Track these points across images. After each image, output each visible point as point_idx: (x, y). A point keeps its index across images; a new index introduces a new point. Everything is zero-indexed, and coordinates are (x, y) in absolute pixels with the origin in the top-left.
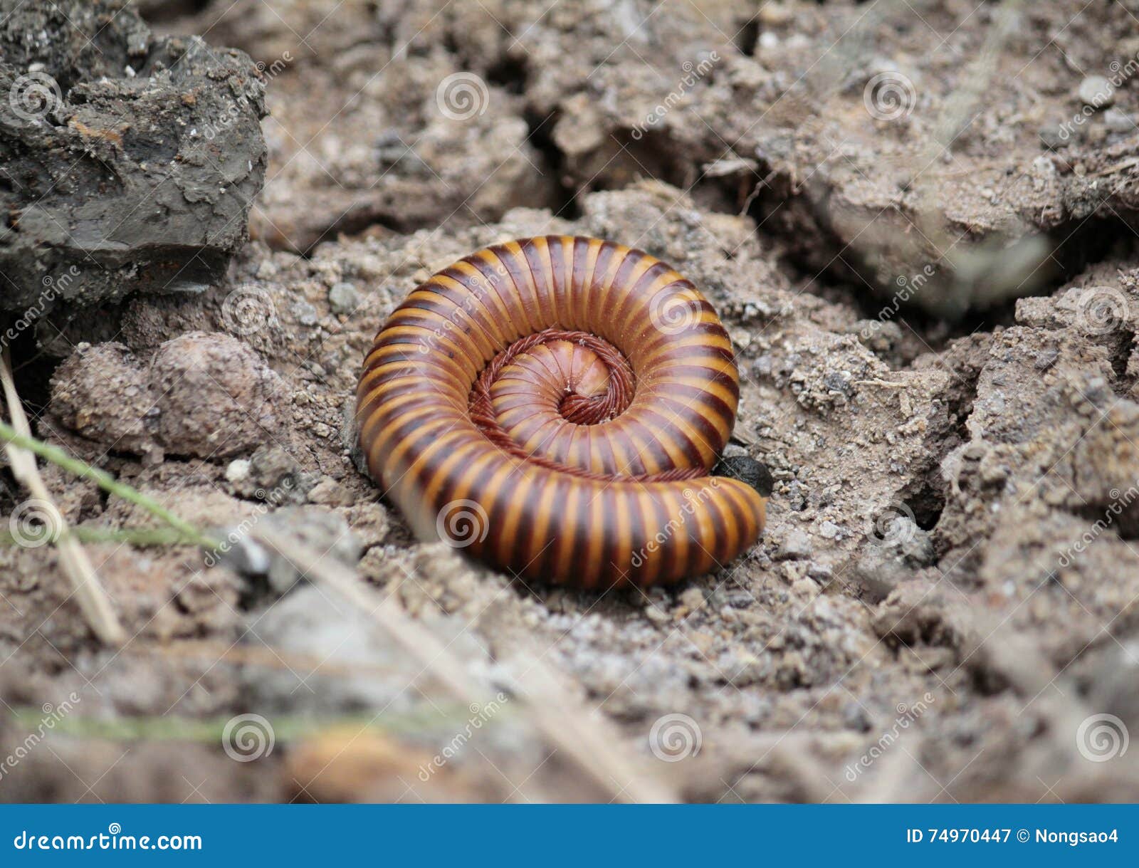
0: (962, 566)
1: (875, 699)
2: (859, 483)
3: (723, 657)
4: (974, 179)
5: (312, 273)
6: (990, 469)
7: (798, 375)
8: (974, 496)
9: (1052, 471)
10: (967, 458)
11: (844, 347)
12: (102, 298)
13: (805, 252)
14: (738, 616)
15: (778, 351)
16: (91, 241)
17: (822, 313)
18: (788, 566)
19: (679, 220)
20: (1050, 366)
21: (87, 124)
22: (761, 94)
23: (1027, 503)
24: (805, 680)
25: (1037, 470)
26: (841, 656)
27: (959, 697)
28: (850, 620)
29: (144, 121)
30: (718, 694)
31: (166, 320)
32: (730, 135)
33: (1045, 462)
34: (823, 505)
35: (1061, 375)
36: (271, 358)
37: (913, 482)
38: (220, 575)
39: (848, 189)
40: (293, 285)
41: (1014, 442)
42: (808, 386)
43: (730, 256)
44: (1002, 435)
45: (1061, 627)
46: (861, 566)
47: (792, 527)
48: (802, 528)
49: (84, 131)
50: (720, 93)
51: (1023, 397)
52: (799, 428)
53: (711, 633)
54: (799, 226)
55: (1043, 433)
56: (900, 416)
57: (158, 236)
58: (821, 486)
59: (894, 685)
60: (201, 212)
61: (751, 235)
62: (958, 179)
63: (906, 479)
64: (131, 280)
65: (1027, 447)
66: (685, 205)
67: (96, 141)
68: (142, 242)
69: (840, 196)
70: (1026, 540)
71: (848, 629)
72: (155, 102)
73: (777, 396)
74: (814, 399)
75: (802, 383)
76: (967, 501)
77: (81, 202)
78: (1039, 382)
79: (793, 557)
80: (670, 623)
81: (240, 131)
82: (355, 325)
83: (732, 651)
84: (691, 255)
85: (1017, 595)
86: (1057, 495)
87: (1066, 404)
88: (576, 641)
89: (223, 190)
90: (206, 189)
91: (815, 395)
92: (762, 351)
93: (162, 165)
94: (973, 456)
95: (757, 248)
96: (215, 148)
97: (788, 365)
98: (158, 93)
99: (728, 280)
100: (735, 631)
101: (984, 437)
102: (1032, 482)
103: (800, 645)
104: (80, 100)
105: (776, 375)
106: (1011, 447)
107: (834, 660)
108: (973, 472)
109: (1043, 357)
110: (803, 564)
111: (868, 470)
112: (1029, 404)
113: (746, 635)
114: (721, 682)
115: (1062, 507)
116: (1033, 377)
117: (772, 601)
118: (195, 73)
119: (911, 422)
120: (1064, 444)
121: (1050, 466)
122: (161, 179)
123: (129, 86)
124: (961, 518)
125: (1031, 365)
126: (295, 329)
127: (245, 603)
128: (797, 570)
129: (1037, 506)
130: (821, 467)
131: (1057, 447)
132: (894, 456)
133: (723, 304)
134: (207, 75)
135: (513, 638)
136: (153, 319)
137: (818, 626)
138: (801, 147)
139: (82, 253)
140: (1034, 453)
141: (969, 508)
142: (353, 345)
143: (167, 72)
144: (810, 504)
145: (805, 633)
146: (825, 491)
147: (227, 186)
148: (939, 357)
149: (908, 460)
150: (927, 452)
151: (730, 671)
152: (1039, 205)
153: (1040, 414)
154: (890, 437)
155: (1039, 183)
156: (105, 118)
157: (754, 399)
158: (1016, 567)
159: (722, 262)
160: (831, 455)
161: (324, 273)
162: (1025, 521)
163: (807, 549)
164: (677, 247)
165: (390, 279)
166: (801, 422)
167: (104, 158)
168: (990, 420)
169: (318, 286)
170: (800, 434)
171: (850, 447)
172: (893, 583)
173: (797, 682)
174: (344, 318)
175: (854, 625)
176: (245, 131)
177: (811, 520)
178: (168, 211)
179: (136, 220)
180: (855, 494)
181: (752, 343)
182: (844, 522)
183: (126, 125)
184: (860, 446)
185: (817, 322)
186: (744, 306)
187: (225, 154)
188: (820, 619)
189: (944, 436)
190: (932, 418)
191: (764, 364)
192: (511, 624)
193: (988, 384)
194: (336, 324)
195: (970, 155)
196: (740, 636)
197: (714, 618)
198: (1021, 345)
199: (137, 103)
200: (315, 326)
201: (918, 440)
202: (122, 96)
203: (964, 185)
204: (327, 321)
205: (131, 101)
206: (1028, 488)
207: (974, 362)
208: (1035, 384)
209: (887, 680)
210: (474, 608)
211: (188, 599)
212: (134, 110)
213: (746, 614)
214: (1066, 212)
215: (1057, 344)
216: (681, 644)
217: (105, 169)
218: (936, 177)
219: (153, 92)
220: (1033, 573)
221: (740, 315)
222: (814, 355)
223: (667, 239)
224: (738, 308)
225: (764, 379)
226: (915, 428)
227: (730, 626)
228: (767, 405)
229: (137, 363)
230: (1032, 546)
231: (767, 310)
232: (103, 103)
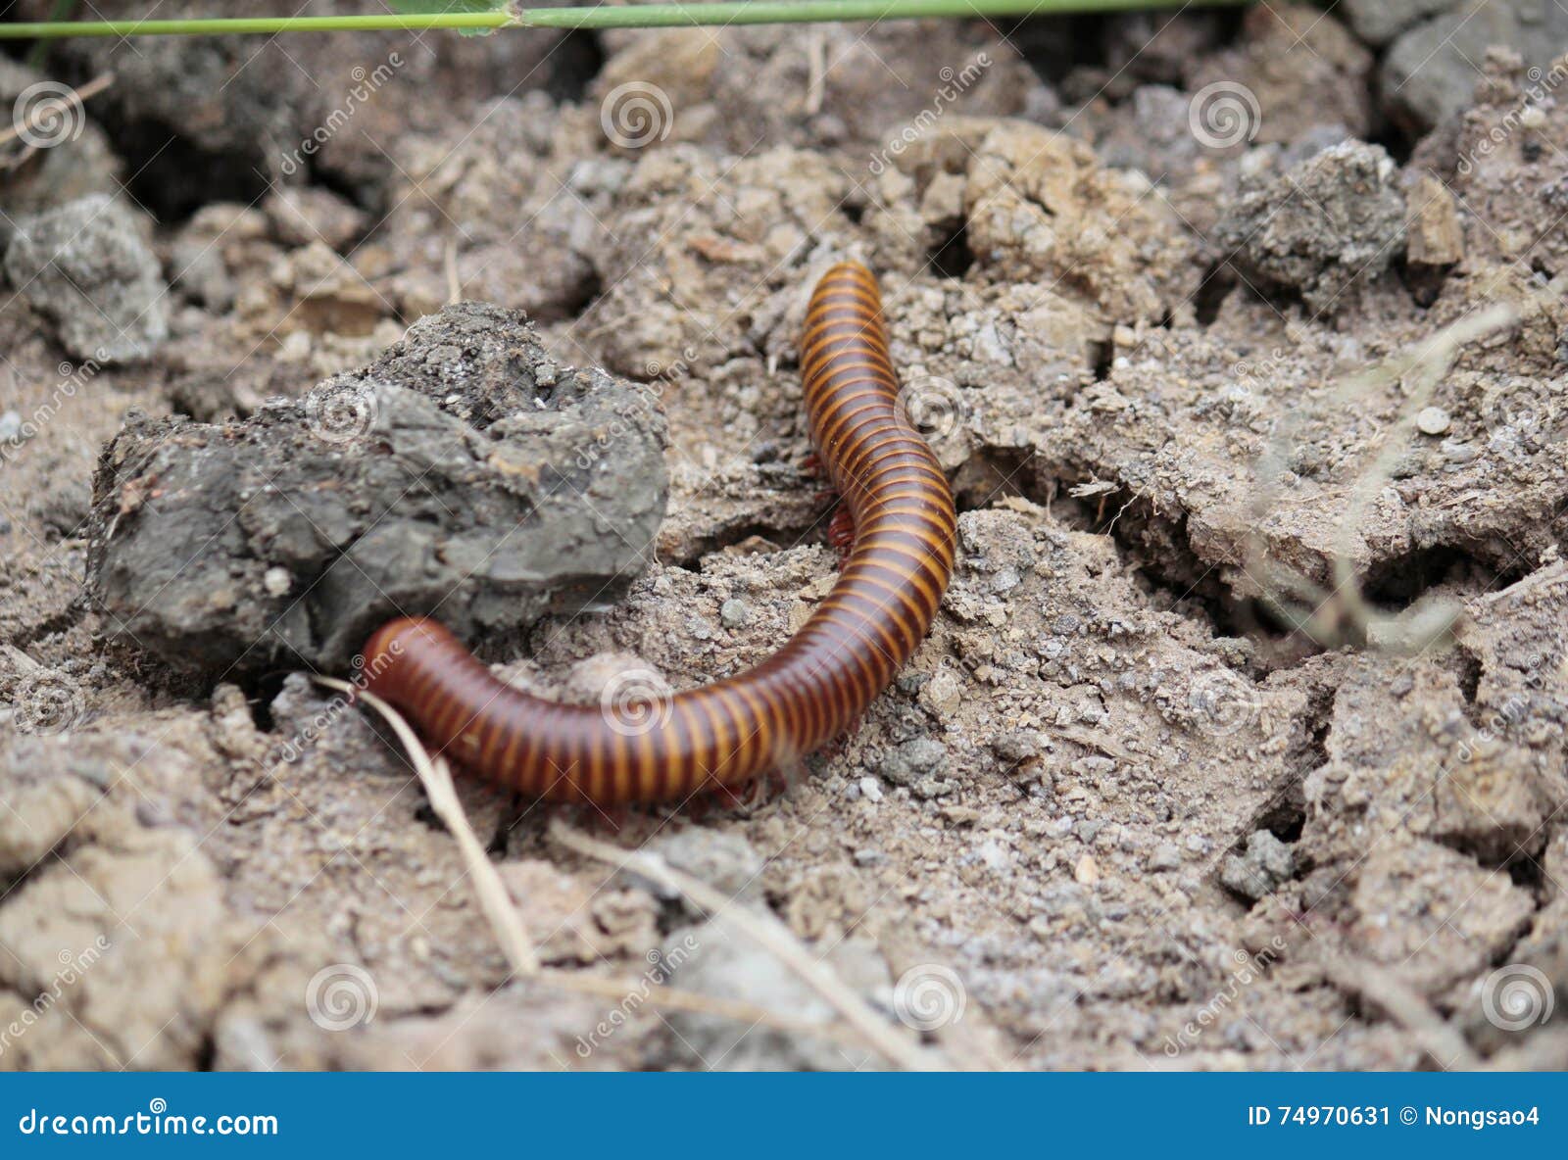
0: (1328, 886)
1: (1253, 1019)
2: (1222, 797)
3: (1105, 970)
4: (1323, 505)
5: (703, 588)
6: (1353, 793)
7: (1162, 692)
8: (1336, 817)
9: (1414, 799)
10: (1329, 781)
11: (1207, 667)
12: (519, 622)
13: (1160, 566)
14: (1116, 930)
15: (1141, 667)
16: (511, 572)
17: (1180, 628)
18: (1159, 879)
19: (1045, 538)
20: (1406, 693)
21: (508, 461)
22: (1120, 420)
23: (1393, 831)
24: (1182, 994)
25: (1399, 797)
26: (1217, 974)
27: (1335, 1020)
28: (1222, 936)
29: (559, 456)
30: (1101, 1008)
31: (573, 636)
32: (1091, 456)
33: (1407, 789)
34: (1188, 817)
35: (1418, 704)
36: (668, 671)
37: (1273, 797)
38: (638, 898)
39: (1206, 512)
40: (686, 600)
41: (1374, 767)
42: (1172, 703)
43: (1094, 574)
44: (1361, 759)
45: (1434, 958)
46: (1225, 878)
47: (1159, 838)
48: (1168, 839)
49: (507, 469)
50: (1078, 415)
51: (1382, 722)
52: (1163, 742)
53: (1090, 945)
54: (1155, 543)
55: (1402, 760)
56: (1261, 734)
57: (571, 566)
58: (1185, 798)
59: (1268, 1005)
60: (611, 542)
61: (1112, 553)
62: (1309, 504)
63: (1267, 795)
64: (545, 605)
65: (1388, 773)
66: (1050, 523)
67: (516, 478)
68: (556, 571)
69: (1197, 519)
70: (1396, 871)
71: (1222, 945)
72: (569, 438)
73: (1142, 709)
74: (1178, 715)
75: (1166, 700)
76: (1330, 823)
77: (501, 533)
78: (1395, 708)
79: (1161, 869)
80: (1053, 937)
81: (647, 465)
82: (743, 639)
83: (1111, 964)
84: (1058, 573)
85: (1390, 925)
86: (1421, 823)
87: (1423, 733)
88: (969, 956)
89: (631, 521)
90: (616, 520)
91: (1177, 711)
92: (1126, 666)
93: (576, 498)
94: (1336, 778)
95: (1117, 566)
96: (624, 482)
97: (1153, 682)
98: (571, 430)
99: (1094, 598)
100: (1113, 943)
101: (1344, 759)
102: (1394, 808)
103: (1177, 960)
104: (498, 436)
105: (1140, 689)
106: (1373, 773)
107: (1210, 976)
108: (1334, 794)
109: (1399, 685)
110: (1174, 877)
111: (1230, 785)
112: (1387, 731)
113: (1125, 948)
114: (1104, 996)
115: (1425, 835)
116: (1387, 702)
117: (1145, 913)
118: (603, 407)
119: (1272, 741)
120: (1426, 774)
121: (1413, 793)
122: (574, 511)
123: (543, 421)
124: (1324, 837)
125: (1385, 690)
126: (690, 643)
127: (663, 927)
128: (1168, 882)
129: (1402, 835)
130: (1185, 780)
131: (1418, 776)
132: (1256, 773)
133: (1089, 621)
134: (615, 411)
135: (911, 955)
136: (561, 637)
137: (1194, 943)
138: (1161, 472)
139: (504, 583)
140: (1394, 779)
141: (1332, 829)
142: (742, 658)
143: (577, 407)
144: (1175, 816)
145: (1181, 949)
146: (1190, 803)
147: (635, 516)
148: (1293, 674)
149: (1269, 777)
150: (1287, 770)
151: (1113, 986)
152: (1388, 534)
153: (1397, 740)
154: (1251, 754)
155: (1387, 513)
156: (523, 455)
157: (1119, 712)
158: (1386, 898)
159: (1087, 580)
160: (1194, 768)
161: (714, 589)
162: (1393, 850)
163: (1176, 861)
164: (1044, 565)
165: (775, 592)
166: (1165, 736)
167: (522, 492)
168: (1348, 742)
169: (710, 601)
170: (1164, 747)
171: (1213, 762)
172: (1257, 896)
173: (1175, 997)
174: (734, 632)
175: (1227, 942)
176: (651, 464)
177: (1177, 831)
178: (580, 541)
179: (552, 551)
180: (1219, 807)
181: (1117, 658)
182: (1209, 835)
183: (542, 461)
184: (1223, 762)
185: (1176, 638)
186: (1110, 625)
187: (633, 488)
188: (1196, 937)
189: (1301, 754)
190: (1291, 737)
191: (1128, 679)
192: (906, 939)
193: (1345, 706)
194: (726, 639)
195: (1316, 481)
196: (1117, 948)
197: (1093, 930)
198: (1376, 670)
199: (552, 439)
200: (709, 640)
201: (1279, 758)
202: (536, 431)
203: (1316, 512)
204: (719, 635)
205: (545, 436)
206: (1393, 817)
207: (1329, 682)
208: (1391, 710)
209: (1262, 998)
210: (873, 927)
211: (609, 920)
212: (549, 446)
213: (1121, 927)
214: (1414, 543)
215: (1412, 673)
216: (1065, 958)
217: (523, 502)
218: (1287, 503)
219: (566, 427)
220: (1403, 905)
221: (1105, 632)
222: (1177, 673)
223: (1035, 557)
224: (1104, 626)
225: (1130, 694)
226: (1276, 748)
227: (1108, 938)
228: (1133, 719)
229: (546, 681)
230: (1401, 878)
231: (1132, 629)
232: (520, 437)
